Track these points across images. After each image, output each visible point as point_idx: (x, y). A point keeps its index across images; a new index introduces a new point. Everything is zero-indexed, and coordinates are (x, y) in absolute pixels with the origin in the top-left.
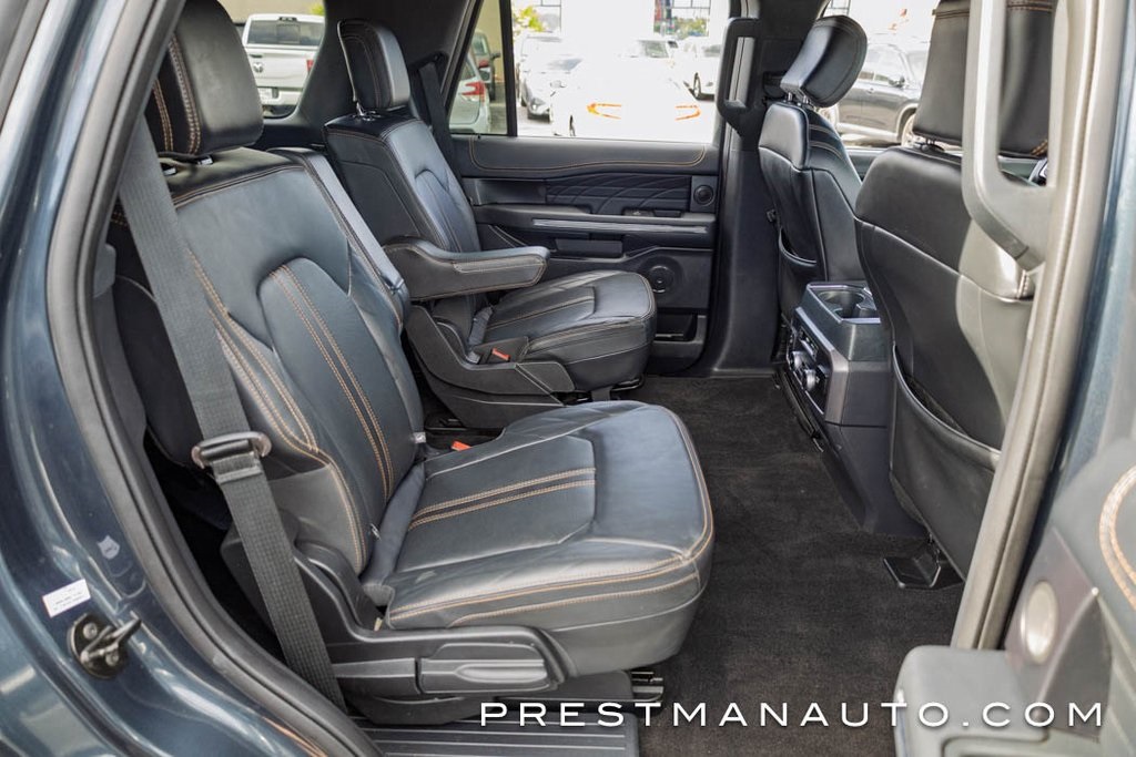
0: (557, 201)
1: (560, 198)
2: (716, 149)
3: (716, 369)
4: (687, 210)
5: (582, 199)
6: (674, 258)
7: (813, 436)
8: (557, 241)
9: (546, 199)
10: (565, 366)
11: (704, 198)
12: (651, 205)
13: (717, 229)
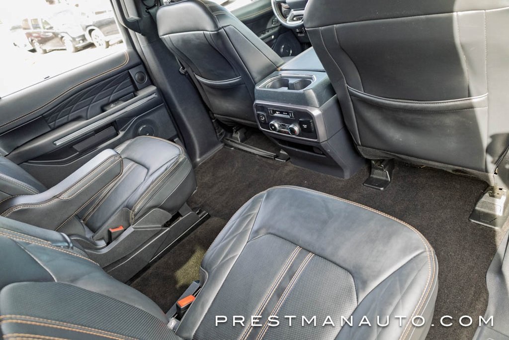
0: (57, 125)
1: (59, 122)
2: (131, 50)
3: (198, 160)
4: (136, 90)
5: (72, 115)
6: (148, 118)
7: (275, 158)
8: (75, 147)
9: (50, 126)
10: (159, 208)
11: (142, 79)
12: (116, 97)
13: (160, 91)
